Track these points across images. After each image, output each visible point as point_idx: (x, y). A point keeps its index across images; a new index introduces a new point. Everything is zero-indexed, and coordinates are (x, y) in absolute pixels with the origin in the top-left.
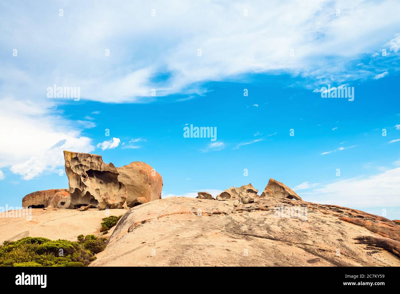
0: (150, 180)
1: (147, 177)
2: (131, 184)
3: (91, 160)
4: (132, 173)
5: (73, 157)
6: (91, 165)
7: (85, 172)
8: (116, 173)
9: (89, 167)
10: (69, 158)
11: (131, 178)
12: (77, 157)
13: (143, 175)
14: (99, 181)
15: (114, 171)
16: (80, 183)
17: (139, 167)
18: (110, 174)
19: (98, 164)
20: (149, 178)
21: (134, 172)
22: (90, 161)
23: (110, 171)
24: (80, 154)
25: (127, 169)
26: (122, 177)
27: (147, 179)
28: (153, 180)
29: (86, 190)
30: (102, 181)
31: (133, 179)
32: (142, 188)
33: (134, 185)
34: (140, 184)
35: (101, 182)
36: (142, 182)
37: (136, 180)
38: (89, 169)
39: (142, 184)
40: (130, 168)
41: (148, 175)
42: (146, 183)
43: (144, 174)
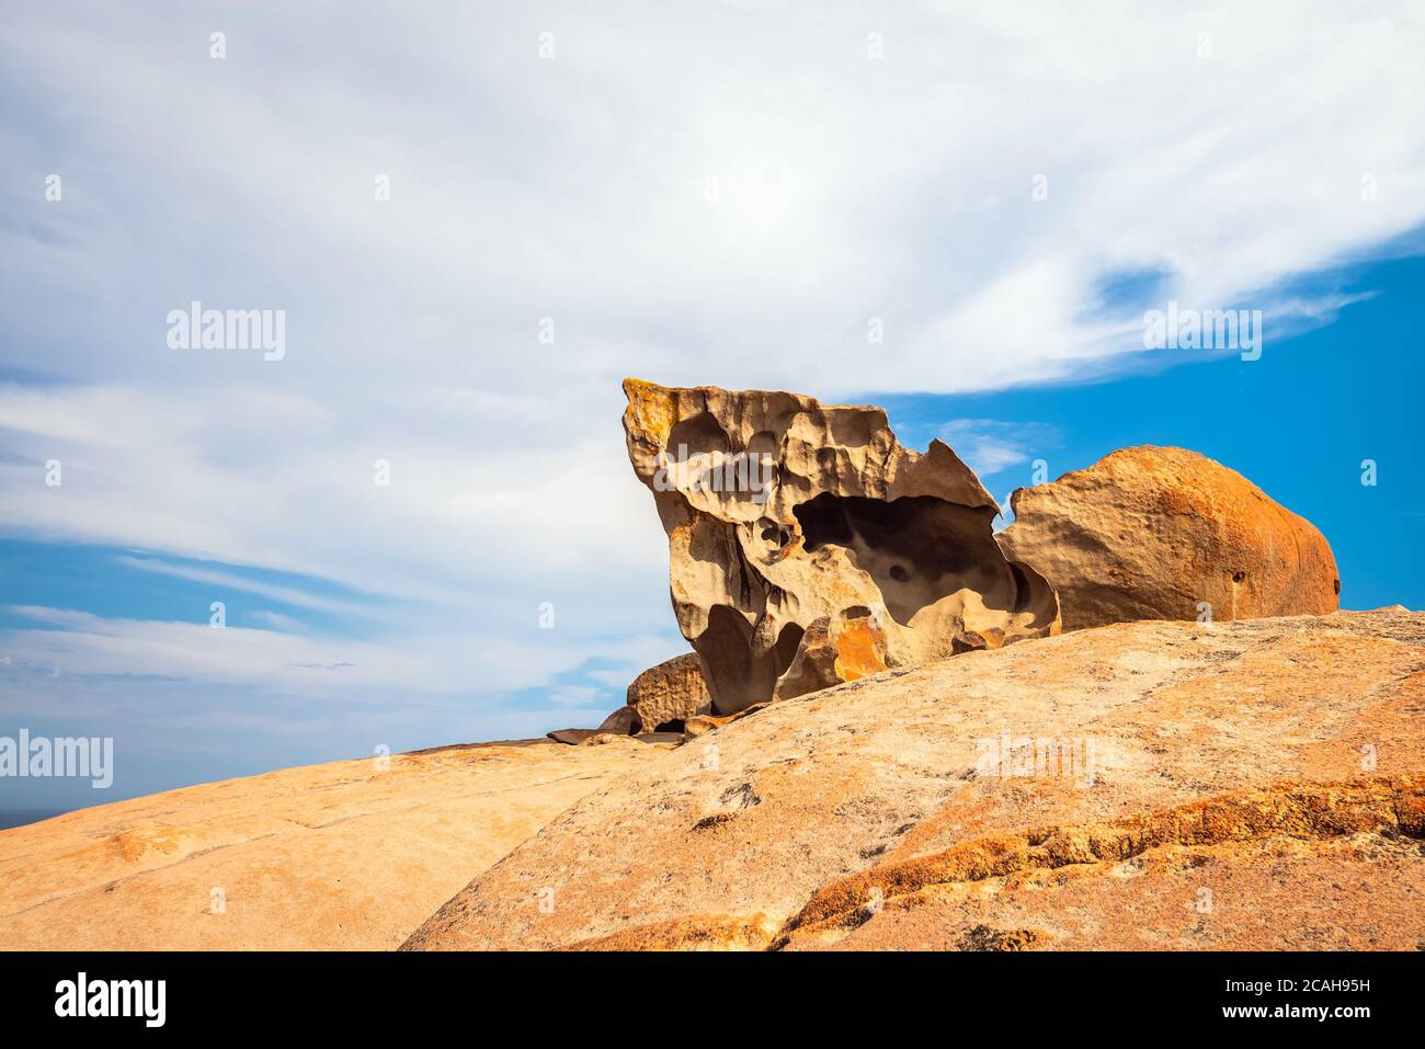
0: (1236, 550)
1: (1210, 534)
2: (1112, 582)
3: (825, 438)
4: (1116, 513)
5: (684, 416)
6: (823, 471)
7: (789, 512)
8: (975, 504)
9: (814, 481)
10: (659, 423)
11: (1110, 547)
12: (706, 413)
13: (1185, 523)
14: (887, 561)
15: (963, 491)
16: (743, 572)
17: (1157, 474)
18: (944, 516)
19: (868, 460)
20: (1225, 538)
21: (1122, 506)
22: (816, 445)
23: (937, 494)
24: (729, 398)
25: (1077, 495)
26: (1054, 542)
27: (1215, 542)
28: (1259, 553)
29: (779, 617)
30: (907, 565)
31: (1121, 550)
32: (1187, 602)
33: (1134, 584)
34: (1170, 578)
35: (897, 573)
36: (1181, 563)
37: (1142, 558)
38: (814, 494)
39: (1185, 579)
40: (1098, 484)
41: (1221, 518)
42: (1208, 570)
43: (1192, 516)
